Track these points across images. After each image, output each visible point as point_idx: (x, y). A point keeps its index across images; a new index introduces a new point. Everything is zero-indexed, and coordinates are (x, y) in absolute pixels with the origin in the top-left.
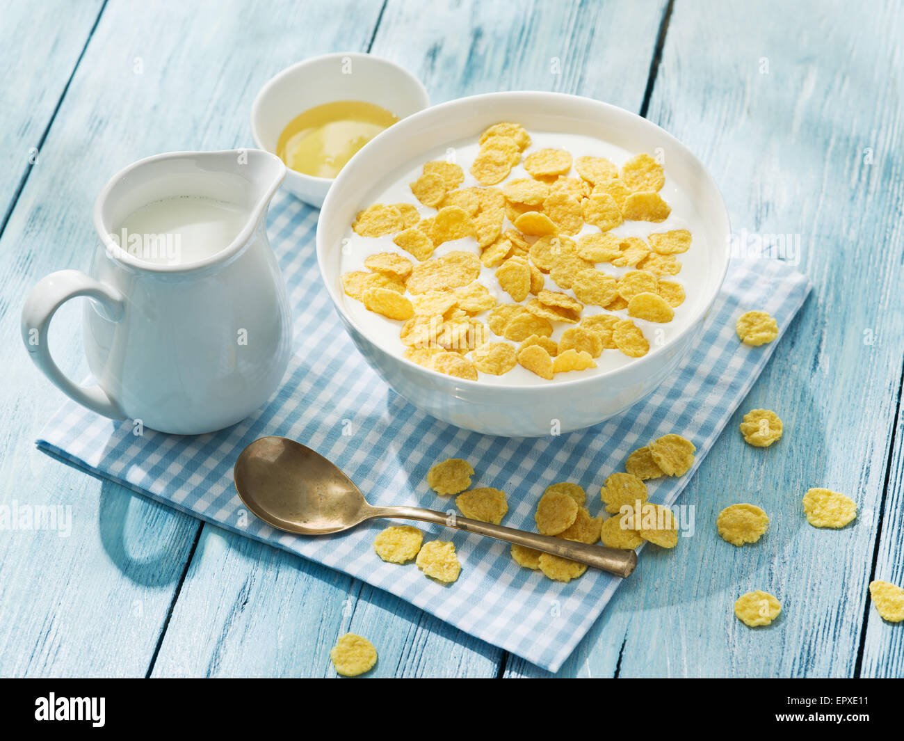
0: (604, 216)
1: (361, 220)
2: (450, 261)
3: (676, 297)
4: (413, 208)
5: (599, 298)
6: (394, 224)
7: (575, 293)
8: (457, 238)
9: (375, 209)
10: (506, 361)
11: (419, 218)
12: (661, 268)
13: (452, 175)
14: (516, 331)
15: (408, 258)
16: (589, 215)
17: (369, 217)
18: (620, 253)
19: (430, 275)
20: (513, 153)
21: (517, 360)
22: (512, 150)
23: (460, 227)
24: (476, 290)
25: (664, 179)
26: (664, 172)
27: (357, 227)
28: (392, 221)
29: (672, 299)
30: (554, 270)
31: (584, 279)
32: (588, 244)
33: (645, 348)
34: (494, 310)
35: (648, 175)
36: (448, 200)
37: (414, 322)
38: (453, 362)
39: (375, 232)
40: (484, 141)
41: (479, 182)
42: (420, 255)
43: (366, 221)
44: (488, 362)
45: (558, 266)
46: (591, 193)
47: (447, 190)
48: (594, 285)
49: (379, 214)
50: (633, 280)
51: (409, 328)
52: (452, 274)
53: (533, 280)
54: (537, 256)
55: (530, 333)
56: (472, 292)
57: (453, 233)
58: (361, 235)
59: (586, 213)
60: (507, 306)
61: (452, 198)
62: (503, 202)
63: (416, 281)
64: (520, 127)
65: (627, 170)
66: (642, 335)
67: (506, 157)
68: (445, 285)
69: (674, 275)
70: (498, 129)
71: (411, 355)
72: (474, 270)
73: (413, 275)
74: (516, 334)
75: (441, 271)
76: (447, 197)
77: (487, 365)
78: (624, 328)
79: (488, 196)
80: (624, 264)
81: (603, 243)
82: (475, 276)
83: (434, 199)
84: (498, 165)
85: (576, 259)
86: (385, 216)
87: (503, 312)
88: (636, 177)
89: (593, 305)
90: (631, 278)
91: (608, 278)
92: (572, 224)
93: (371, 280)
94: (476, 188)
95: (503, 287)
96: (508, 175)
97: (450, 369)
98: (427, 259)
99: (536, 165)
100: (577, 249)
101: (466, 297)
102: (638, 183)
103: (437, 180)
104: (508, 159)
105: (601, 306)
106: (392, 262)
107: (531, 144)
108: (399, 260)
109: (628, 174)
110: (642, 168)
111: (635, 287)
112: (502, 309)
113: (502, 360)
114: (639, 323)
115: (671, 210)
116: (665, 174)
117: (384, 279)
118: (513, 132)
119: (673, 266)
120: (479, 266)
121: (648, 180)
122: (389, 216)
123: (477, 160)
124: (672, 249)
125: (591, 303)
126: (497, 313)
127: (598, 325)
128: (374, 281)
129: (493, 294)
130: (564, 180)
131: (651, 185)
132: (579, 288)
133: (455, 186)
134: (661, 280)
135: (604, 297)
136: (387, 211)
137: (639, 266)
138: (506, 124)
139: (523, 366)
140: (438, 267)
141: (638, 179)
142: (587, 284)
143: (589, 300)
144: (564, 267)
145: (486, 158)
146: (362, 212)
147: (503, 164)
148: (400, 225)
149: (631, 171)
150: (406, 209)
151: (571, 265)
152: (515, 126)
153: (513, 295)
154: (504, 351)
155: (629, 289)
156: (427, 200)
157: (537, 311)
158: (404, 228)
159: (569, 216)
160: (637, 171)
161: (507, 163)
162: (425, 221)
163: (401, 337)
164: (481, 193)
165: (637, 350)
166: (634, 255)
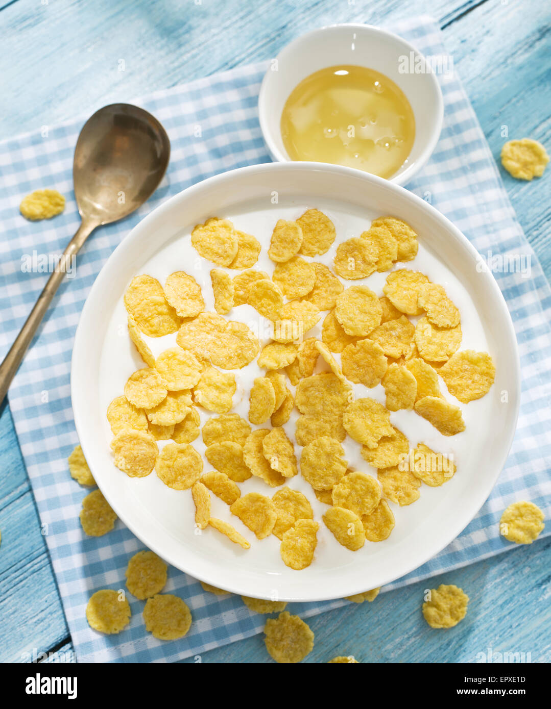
0: (399, 395)
1: (206, 227)
2: (234, 333)
3: (380, 531)
4: (258, 250)
5: (316, 478)
6: (225, 256)
7: (302, 455)
8: (262, 313)
9: (225, 226)
10: (184, 479)
11: (252, 265)
12: (397, 489)
13: (319, 241)
14: (219, 455)
15: (206, 301)
16: (388, 382)
17: (214, 231)
18: (376, 445)
19: (208, 333)
20: (387, 259)
21: (193, 486)
22: (388, 256)
23: (270, 307)
24: (223, 384)
25: (485, 393)
26: (493, 386)
27: (196, 232)
28: (226, 252)
29: (375, 529)
30: (306, 416)
31: (320, 449)
32: (362, 410)
33: (305, 563)
34: (221, 417)
35: (476, 377)
36: (291, 265)
37: (147, 377)
38: (136, 447)
39: (205, 251)
40: (377, 225)
41: (334, 265)
42: (219, 304)
43: (209, 233)
44: (169, 467)
45: (313, 414)
46: (410, 359)
47: (300, 252)
48: (323, 462)
49: (221, 236)
50: (358, 487)
51: (142, 377)
52: (225, 347)
53: (280, 411)
54: (306, 389)
55: (228, 466)
56: (219, 384)
57: (262, 306)
58: (193, 243)
59: (387, 379)
60: (239, 419)
61: (296, 266)
62: (332, 305)
63: (191, 331)
64: (415, 238)
65: (464, 358)
66: (313, 549)
67: (376, 259)
68: (207, 355)
69: (401, 505)
70: (397, 225)
71: (119, 405)
72: (246, 359)
73: (194, 321)
74: (216, 458)
75: (219, 337)
76: (293, 260)
77: (166, 470)
78: (304, 531)
79: (329, 286)
80: (369, 460)
81: (373, 421)
82: (241, 365)
83: (279, 256)
84: (364, 261)
85: (337, 417)
86: (224, 243)
87: (228, 424)
88: (466, 370)
89: (306, 480)
90: (359, 481)
91: (342, 464)
92: (367, 378)
93: (151, 302)
94: (328, 268)
95: (251, 397)
96: (363, 278)
97: (127, 453)
98: (221, 314)
99: (398, 285)
100: (348, 408)
101: (209, 385)
102: (462, 378)
103: (296, 240)
104: (376, 263)
105: (312, 485)
106: (187, 295)
107: (412, 260)
108: (196, 297)
109: (461, 361)
110: (478, 366)
111: (354, 493)
112: (230, 420)
113: (182, 474)
114: (324, 534)
115: (462, 431)
116: (492, 389)
117: (164, 309)
118: (406, 237)
119: (408, 495)
120: (253, 359)
121: (473, 382)
122: (226, 245)
123: (353, 241)
124: (423, 477)
125: (305, 477)
126: (221, 421)
127: (291, 504)
128: (154, 305)
129: (235, 399)
130: (404, 324)
131: (471, 389)
132: (307, 454)
133: (311, 254)
134: (384, 503)
135: (322, 480)
136: (230, 238)
137: (381, 472)
138: (406, 226)
139: (193, 495)
140: (220, 331)
141: (466, 375)
142: (318, 456)
143: (306, 473)
144: (318, 420)
145: (361, 246)
146: (216, 219)
147: (369, 264)
148: (229, 262)
149: (466, 362)
150: (250, 246)
151: (326, 422)
152: (413, 234)
153: (251, 413)
154: (192, 466)
155: (346, 491)
156: (275, 251)
157: (249, 452)
158: (230, 266)
159: (370, 369)
160: (472, 365)
161: (373, 266)
162: (254, 273)
163: (130, 379)
164: (327, 277)
165: (295, 560)
166: (386, 456)
